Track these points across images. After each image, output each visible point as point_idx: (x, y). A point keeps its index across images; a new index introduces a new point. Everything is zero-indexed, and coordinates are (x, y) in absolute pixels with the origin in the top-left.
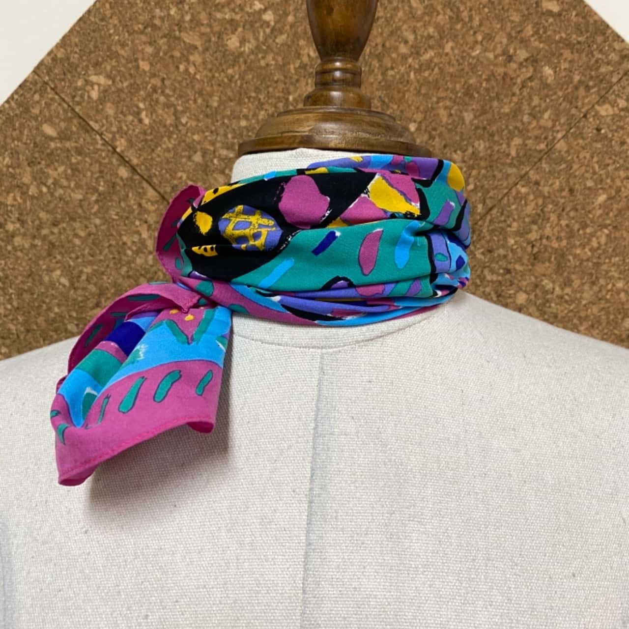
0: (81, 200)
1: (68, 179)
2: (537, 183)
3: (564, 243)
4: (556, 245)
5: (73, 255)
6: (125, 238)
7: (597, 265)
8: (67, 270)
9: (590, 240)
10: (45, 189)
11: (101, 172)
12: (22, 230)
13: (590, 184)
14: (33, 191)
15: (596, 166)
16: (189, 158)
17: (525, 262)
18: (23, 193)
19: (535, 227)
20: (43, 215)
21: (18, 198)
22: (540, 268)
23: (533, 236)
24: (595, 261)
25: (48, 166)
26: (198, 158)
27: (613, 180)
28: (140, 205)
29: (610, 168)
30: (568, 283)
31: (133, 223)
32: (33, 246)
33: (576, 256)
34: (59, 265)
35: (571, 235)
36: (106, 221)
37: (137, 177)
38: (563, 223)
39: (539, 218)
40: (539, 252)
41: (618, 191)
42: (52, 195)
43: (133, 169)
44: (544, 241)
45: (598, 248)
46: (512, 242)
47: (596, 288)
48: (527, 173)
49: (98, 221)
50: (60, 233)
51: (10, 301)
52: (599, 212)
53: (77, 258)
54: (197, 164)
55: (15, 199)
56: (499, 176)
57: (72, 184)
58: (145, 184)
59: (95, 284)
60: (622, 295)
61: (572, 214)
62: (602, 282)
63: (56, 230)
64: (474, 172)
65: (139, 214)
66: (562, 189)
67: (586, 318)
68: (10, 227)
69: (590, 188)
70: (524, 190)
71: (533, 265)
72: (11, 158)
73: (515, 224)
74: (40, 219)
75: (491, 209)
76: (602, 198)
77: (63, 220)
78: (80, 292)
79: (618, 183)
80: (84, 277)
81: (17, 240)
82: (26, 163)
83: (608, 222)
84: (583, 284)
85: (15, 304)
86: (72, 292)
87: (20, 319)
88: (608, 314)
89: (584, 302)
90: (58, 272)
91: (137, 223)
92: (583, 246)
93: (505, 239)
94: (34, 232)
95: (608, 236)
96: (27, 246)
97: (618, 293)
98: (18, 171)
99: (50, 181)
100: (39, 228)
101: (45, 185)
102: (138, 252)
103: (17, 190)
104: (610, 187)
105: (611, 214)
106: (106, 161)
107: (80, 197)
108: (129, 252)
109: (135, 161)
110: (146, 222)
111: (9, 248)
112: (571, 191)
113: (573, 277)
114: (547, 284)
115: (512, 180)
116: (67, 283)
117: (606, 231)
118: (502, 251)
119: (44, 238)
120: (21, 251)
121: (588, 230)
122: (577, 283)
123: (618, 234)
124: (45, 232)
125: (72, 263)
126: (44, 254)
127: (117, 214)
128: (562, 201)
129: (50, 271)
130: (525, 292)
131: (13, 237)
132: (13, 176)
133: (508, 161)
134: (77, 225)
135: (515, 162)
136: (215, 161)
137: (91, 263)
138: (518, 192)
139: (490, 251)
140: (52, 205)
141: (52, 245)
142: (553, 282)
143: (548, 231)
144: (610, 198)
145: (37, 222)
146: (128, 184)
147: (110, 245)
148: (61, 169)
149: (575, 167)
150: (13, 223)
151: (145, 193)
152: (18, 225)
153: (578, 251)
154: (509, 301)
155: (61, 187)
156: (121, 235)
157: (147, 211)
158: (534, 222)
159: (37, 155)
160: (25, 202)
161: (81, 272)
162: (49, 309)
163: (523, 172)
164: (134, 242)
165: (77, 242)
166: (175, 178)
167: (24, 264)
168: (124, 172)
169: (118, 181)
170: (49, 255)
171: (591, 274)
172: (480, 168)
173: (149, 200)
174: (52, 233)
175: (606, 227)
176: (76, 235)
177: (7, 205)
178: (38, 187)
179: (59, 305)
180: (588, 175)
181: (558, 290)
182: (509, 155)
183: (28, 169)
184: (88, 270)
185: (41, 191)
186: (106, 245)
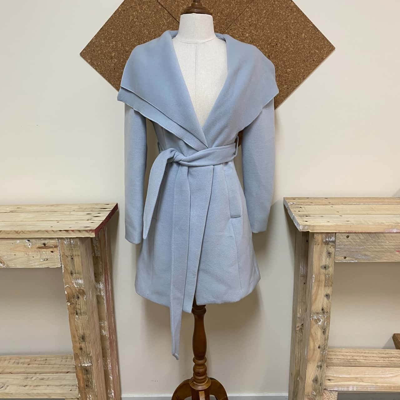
0: (150, 14)
1: (148, 9)
2: (251, 8)
3: (257, 22)
4: (255, 23)
5: (149, 26)
6: (160, 22)
7: (264, 27)
8: (148, 30)
9: (262, 21)
10: (142, 11)
11: (155, 7)
12: (138, 21)
13: (262, 8)
14: (140, 11)
15: (263, 4)
16: (174, 3)
17: (248, 26)
18: (137, 12)
19: (250, 18)
20: (142, 17)
21: (137, 13)
22: (251, 28)
23: (250, 20)
24: (263, 26)
25: (143, 5)
26: (176, 3)
27: (267, 7)
28: (164, 15)
29: (266, 4)
30: (257, 31)
31: (162, 19)
32: (140, 24)
33: (259, 25)
34: (146, 29)
35: (258, 20)
36: (156, 18)
37: (163, 8)
38: (256, 17)
39: (251, 16)
40: (251, 24)
41: (268, 10)
42: (144, 12)
43: (162, 6)
44: (252, 22)
45: (264, 23)
46: (245, 22)
47: (263, 32)
48: (248, 6)
49: (154, 18)
50: (146, 21)
51: (135, 38)
52: (264, 15)
53: (150, 27)
54: (176, 5)
55: (136, 13)
56: (242, 6)
57: (149, 10)
58: (165, 10)
59: (154, 33)
60: (269, 34)
61: (258, 15)
62: (265, 31)
63: (145, 21)
64: (237, 6)
65: (164, 17)
66: (256, 10)
67: (261, 39)
68: (135, 20)
69: (262, 9)
70: (248, 10)
71: (250, 27)
72: (135, 3)
73: (246, 18)
74: (141, 18)
75: (241, 14)
76: (265, 11)
77: (147, 18)
78: (150, 35)
79: (268, 8)
80: (152, 31)
81: (136, 23)
82: (138, 5)
83: (266, 17)
84: (260, 31)
85: (136, 38)
86: (149, 35)
87: (138, 42)
88: (266, 38)
89: (261, 36)
90: (146, 31)
91: (163, 19)
92: (260, 23)
93: (244, 22)
94: (140, 21)
95: (266, 20)
96: (139, 24)
97: (268, 33)
98: (136, 7)
99: (144, 9)
100: (141, 20)
101: (142, 10)
102: (164, 25)
103: (136, 11)
104: (267, 9)
105: (267, 15)
106: (156, 4)
107: (150, 13)
108: (161, 26)
109: (163, 4)
110: (165, 18)
111: (135, 25)
112: (258, 10)
113: (259, 30)
114: (253, 31)
115: (245, 7)
116: (148, 33)
117: (266, 19)
118: (243, 24)
119: (142, 23)
120: (137, 26)
121: (262, 19)
122: (259, 31)
123: (268, 20)
124: (143, 21)
125: (149, 28)
126: (143, 26)
127: (159, 17)
128: (256, 12)
129: (144, 30)
130: (248, 33)
131: (135, 22)
132: (135, 8)
133: (244, 3)
134: (150, 19)
135: (246, 3)
136: (180, 4)
137: (153, 28)
138: (246, 10)
139: (241, 24)
140: (144, 15)
141: (144, 24)
142: (254, 31)
143: (253, 19)
144: (266, 11)
145: (141, 19)
146: (161, 9)
147: (157, 24)
148: (146, 6)
149: (259, 4)
150: (135, 19)
151: (165, 12)
152: (136, 20)
153: (260, 24)
154: (245, 35)
155: (146, 10)
156: (159, 22)
157: (165, 16)
158: (250, 17)
159: (140, 3)
160: (138, 14)
161: (151, 30)
162: (144, 39)
163: (247, 5)
164: (162, 23)
165: (150, 23)
166: (172, 8)
167: (138, 28)
168: (160, 7)
169: (159, 9)
170: (144, 26)
171: (262, 29)
172: (238, 5)
173: (165, 13)
174: (144, 21)
175: (265, 18)
176: (150, 22)
177: (134, 15)
178: (141, 10)
179: (146, 38)
180: (262, 6)
181: (255, 33)
182: (244, 1)
183: (139, 6)
184: (152, 30)
185: (141, 11)
186: (156, 24)
